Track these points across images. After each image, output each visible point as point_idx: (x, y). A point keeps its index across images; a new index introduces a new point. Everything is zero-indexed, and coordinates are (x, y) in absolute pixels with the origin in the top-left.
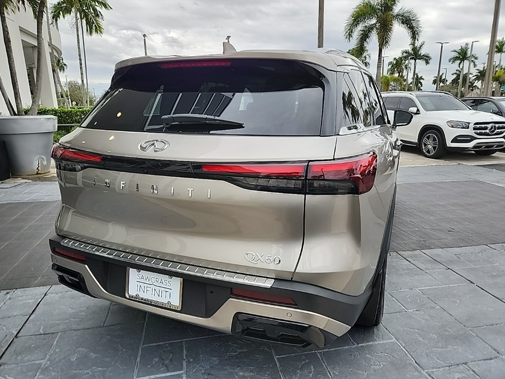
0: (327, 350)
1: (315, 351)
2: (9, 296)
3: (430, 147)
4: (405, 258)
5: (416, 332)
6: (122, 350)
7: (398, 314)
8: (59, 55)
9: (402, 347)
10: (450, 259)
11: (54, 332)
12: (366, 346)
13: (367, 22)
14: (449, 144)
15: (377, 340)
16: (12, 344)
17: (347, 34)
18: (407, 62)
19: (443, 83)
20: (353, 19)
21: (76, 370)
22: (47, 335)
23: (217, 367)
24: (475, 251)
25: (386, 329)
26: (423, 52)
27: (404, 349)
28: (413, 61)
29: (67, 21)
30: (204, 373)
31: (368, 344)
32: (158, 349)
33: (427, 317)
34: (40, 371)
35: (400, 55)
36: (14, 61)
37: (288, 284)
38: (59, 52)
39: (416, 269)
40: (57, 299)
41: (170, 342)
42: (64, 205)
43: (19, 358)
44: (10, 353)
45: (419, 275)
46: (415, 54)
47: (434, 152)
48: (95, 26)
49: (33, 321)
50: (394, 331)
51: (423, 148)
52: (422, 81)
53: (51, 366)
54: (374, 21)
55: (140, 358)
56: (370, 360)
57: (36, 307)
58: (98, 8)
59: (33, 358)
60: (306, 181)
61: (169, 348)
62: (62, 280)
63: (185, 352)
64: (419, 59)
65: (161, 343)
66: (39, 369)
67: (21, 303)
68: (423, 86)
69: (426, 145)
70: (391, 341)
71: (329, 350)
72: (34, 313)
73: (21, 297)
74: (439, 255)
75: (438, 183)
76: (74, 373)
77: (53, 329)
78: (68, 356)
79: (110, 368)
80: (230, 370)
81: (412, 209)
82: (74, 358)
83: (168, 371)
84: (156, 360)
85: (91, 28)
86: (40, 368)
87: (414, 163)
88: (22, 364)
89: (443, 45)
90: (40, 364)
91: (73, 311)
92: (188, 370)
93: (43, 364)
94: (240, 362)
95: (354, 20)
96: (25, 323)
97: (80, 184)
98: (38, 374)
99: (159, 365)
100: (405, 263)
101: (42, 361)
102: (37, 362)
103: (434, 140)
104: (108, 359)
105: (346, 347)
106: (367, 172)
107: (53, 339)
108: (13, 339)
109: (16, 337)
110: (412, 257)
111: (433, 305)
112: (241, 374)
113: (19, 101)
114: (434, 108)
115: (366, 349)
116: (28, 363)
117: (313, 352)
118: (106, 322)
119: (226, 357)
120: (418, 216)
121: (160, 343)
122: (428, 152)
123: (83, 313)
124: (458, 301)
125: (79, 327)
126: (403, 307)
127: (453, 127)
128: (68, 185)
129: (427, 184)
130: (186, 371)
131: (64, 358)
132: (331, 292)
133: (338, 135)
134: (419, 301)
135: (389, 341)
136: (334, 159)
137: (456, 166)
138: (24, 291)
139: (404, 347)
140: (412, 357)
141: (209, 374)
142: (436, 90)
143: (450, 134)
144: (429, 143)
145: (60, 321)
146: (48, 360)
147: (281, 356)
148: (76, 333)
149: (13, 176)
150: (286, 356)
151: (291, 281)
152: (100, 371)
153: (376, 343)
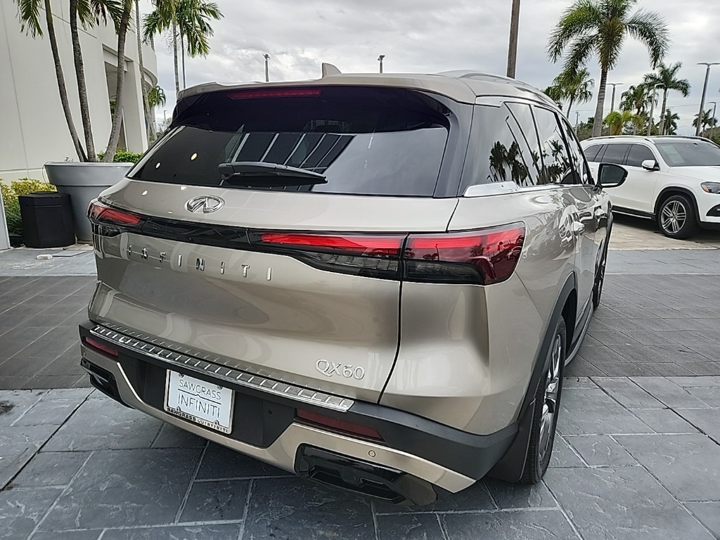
0: (452, 512)
1: (434, 511)
2: (41, 397)
3: (673, 221)
4: (600, 387)
5: (595, 498)
6: (168, 483)
7: (572, 469)
8: (154, 83)
9: (568, 520)
10: (673, 393)
11: (87, 449)
12: (512, 513)
13: (584, 32)
14: (704, 217)
15: (532, 505)
16: (32, 460)
17: (553, 49)
18: (651, 92)
19: (710, 125)
20: (563, 27)
21: (103, 503)
22: (78, 453)
23: (290, 520)
24: (717, 384)
25: (550, 490)
26: (678, 77)
27: (571, 523)
28: (663, 90)
29: (163, 37)
30: (270, 526)
31: (516, 510)
32: (215, 488)
33: (618, 479)
34: (58, 499)
35: (642, 81)
36: (85, 90)
37: (374, 409)
38: (154, 79)
39: (615, 404)
40: (100, 405)
41: (233, 479)
42: (100, 281)
43: (37, 479)
44: (27, 472)
45: (617, 413)
46: (666, 80)
47: (679, 229)
48: (199, 43)
49: (63, 432)
50: (561, 494)
51: (663, 221)
52: (675, 121)
53: (73, 495)
54: (594, 31)
55: (189, 496)
56: (515, 533)
57: (71, 415)
58: (205, 20)
59: (53, 482)
60: (403, 263)
61: (230, 487)
62: (94, 382)
63: (250, 494)
64: (670, 88)
65: (222, 479)
66: (57, 497)
67: (54, 407)
68: (677, 128)
69: (668, 217)
70: (554, 509)
71: (456, 512)
72: (67, 422)
73: (55, 399)
74: (656, 387)
75: (678, 276)
76: (100, 507)
77: (86, 445)
78: (97, 483)
79: (147, 505)
80: (306, 526)
81: (627, 313)
82: (103, 487)
83: (222, 518)
84: (210, 500)
85: (194, 47)
86: (59, 495)
87: (645, 245)
88: (39, 488)
89: (710, 67)
90: (61, 490)
91: (116, 423)
92: (249, 519)
93: (64, 491)
94: (323, 516)
95: (565, 30)
96: (53, 435)
97: (124, 255)
98: (55, 504)
99: (212, 509)
100: (600, 395)
101: (64, 487)
102: (58, 487)
103: (680, 210)
104: (147, 493)
105: (482, 511)
106: (510, 253)
107: (83, 459)
108: (35, 455)
109: (39, 452)
110: (611, 386)
111: (631, 461)
112: (321, 532)
113: (91, 144)
114: (683, 161)
115: (512, 516)
116: (46, 487)
117: (431, 512)
118: (155, 442)
119: (305, 508)
120: (635, 324)
121: (220, 480)
122: (670, 228)
123: (129, 428)
124: (673, 459)
125: (118, 446)
126: (582, 460)
127: (710, 191)
128: (108, 256)
129: (659, 277)
130: (246, 520)
131: (92, 486)
132: (438, 425)
133: (463, 196)
134: (609, 454)
135: (551, 509)
136: (447, 232)
137: (712, 252)
138: (61, 392)
139: (571, 520)
140: (581, 536)
141: (276, 528)
142: (697, 135)
143: (705, 203)
144: (671, 215)
145: (96, 436)
146: (71, 486)
147: (383, 514)
148: (114, 454)
149: (79, 242)
150: (390, 514)
151: (378, 404)
152: (133, 508)
153: (530, 509)
